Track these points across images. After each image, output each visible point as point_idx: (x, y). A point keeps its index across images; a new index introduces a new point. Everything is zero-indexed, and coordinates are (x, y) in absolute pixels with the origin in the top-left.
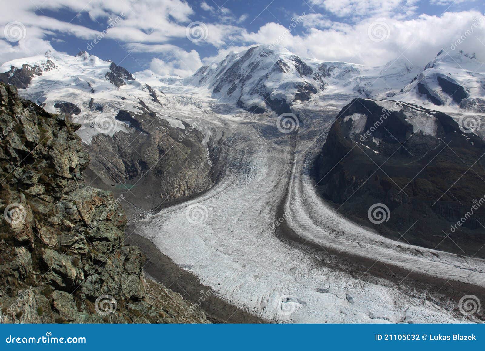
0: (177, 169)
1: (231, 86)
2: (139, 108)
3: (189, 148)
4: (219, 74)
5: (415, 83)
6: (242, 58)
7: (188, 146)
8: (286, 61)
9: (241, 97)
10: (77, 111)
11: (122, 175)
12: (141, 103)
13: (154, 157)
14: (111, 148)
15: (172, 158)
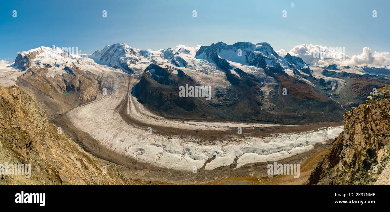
0: (85, 88)
1: (106, 58)
2: (72, 66)
3: (90, 81)
4: (102, 54)
5: (171, 59)
6: (111, 48)
7: (90, 80)
8: (126, 49)
9: (110, 62)
10: (50, 67)
11: (65, 90)
12: (73, 64)
13: (77, 84)
14: (62, 80)
15: (84, 84)
